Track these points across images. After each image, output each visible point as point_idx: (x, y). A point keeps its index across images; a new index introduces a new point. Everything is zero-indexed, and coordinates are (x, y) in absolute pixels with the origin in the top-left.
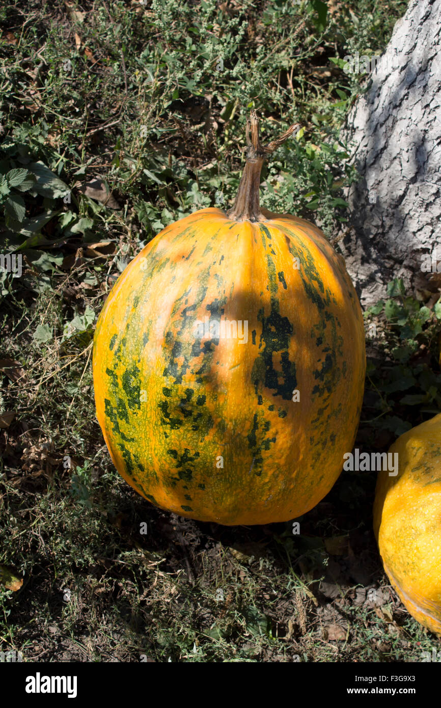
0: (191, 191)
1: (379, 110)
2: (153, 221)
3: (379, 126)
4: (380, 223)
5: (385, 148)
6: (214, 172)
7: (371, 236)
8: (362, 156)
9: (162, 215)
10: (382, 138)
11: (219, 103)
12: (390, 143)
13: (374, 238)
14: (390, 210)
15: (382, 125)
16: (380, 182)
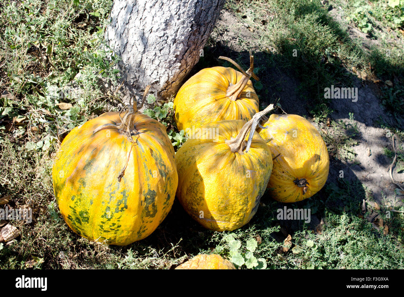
0: (47, 86)
1: (120, 28)
2: (37, 102)
3: (122, 34)
4: (134, 76)
5: (127, 43)
6: (53, 76)
7: (132, 84)
8: (118, 50)
9: (39, 99)
10: (125, 39)
11: (43, 47)
12: (129, 39)
13: (133, 84)
14: (137, 69)
15: (123, 34)
16: (129, 58)
